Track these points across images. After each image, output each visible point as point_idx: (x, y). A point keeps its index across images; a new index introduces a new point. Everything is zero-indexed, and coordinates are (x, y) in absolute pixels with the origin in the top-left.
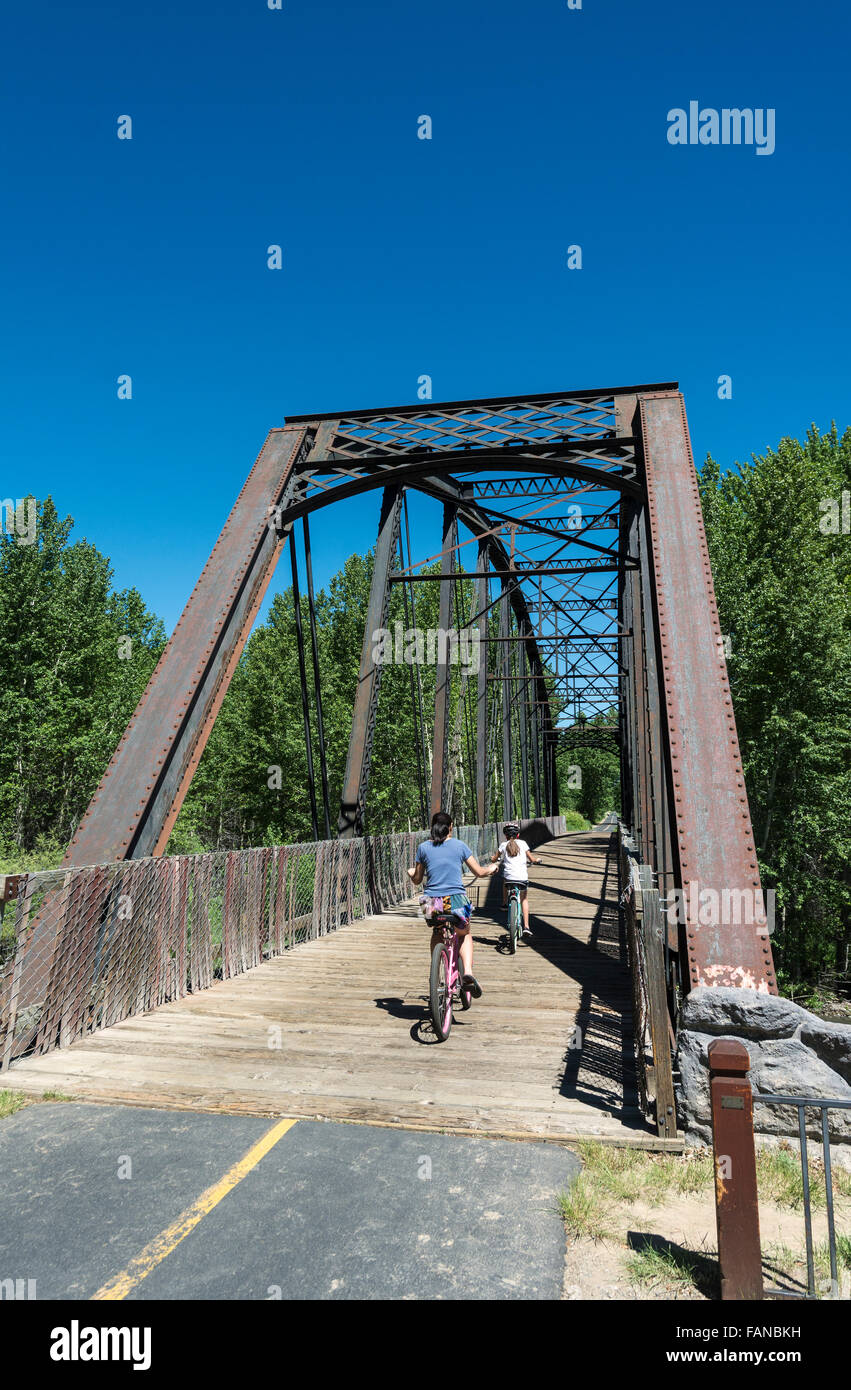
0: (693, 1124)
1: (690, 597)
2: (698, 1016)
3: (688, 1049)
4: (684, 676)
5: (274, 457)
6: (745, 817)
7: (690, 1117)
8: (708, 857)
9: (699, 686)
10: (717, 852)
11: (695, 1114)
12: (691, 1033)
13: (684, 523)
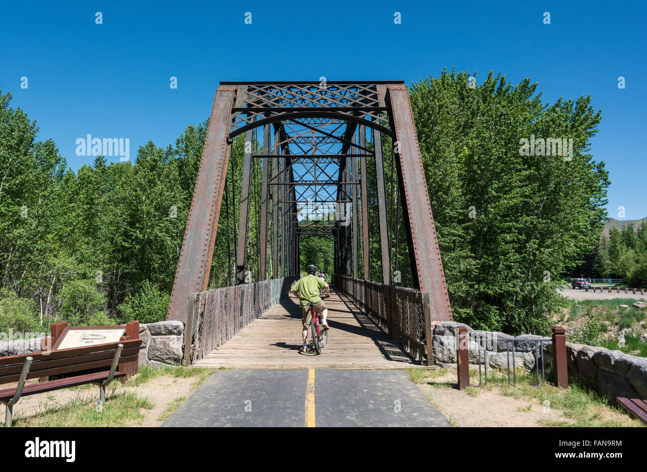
0: (437, 362)
1: (417, 184)
2: (440, 330)
3: (436, 340)
4: (417, 217)
5: (222, 105)
6: (442, 270)
7: (437, 360)
8: (430, 285)
9: (422, 221)
10: (433, 283)
11: (438, 359)
12: (437, 336)
13: (412, 151)
